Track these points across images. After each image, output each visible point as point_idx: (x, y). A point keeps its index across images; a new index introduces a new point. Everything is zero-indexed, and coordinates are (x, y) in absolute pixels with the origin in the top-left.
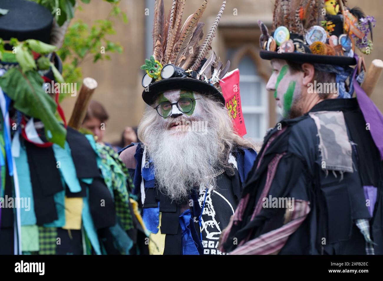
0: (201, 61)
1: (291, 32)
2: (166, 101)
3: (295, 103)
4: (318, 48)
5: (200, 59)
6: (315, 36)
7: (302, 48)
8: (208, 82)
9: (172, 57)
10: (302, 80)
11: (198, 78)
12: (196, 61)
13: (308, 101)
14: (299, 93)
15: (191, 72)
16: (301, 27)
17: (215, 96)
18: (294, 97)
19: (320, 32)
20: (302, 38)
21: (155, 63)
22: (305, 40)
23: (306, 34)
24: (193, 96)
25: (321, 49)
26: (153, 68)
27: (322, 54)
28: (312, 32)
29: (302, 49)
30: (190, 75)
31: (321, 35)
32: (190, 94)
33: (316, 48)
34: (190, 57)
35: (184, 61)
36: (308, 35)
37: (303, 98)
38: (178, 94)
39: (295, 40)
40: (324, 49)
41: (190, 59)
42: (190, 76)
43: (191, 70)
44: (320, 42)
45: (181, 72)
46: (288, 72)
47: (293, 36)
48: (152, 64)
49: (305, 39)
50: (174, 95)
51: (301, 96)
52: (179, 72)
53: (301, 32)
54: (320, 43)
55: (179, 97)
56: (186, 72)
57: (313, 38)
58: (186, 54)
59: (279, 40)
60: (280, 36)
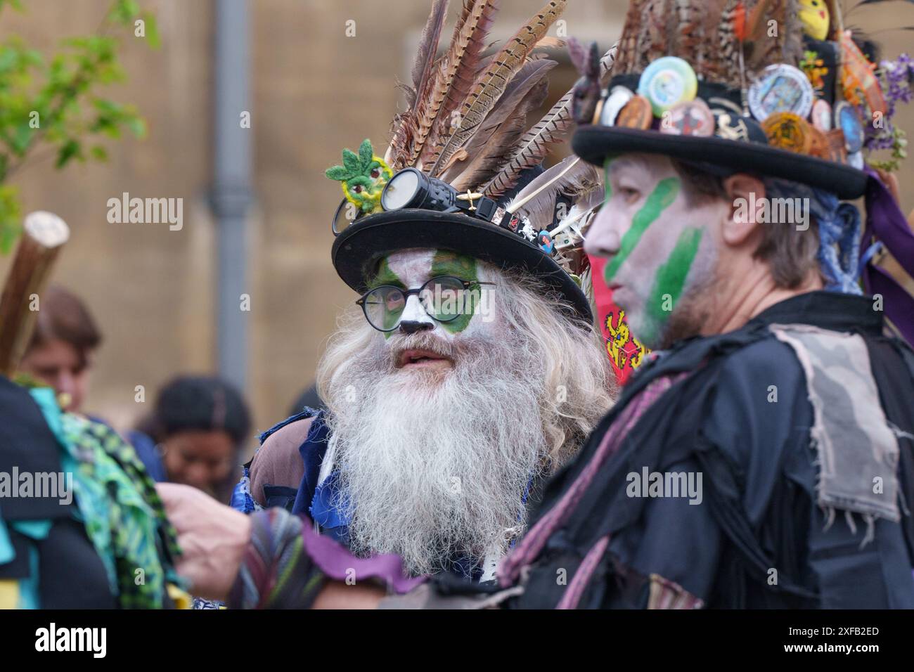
0: (519, 173)
1: (701, 77)
2: (393, 280)
3: (692, 297)
4: (786, 132)
5: (515, 165)
6: (777, 96)
7: (738, 128)
8: (532, 238)
9: (430, 150)
10: (723, 226)
11: (497, 220)
12: (503, 169)
13: (735, 292)
14: (708, 267)
15: (476, 201)
16: (738, 63)
17: (547, 280)
18: (691, 276)
19: (793, 83)
20: (736, 96)
21: (372, 165)
22: (745, 104)
23: (752, 87)
24: (474, 273)
25: (796, 135)
26: (362, 177)
27: (795, 151)
28: (769, 81)
29: (740, 131)
30: (470, 209)
31: (798, 95)
32: (466, 266)
33: (779, 133)
34: (483, 156)
35: (460, 165)
36: (756, 91)
37: (722, 282)
38: (428, 262)
39: (714, 100)
40: (803, 137)
41: (482, 163)
42: (472, 213)
43: (476, 195)
44: (795, 116)
45: (442, 196)
46: (678, 198)
47: (706, 90)
48: (363, 165)
49: (747, 100)
50: (415, 265)
51: (713, 277)
52: (433, 195)
53: (737, 80)
54: (795, 119)
55: (429, 269)
56: (458, 197)
57: (771, 100)
58: (473, 144)
59: (659, 97)
60: (664, 86)
